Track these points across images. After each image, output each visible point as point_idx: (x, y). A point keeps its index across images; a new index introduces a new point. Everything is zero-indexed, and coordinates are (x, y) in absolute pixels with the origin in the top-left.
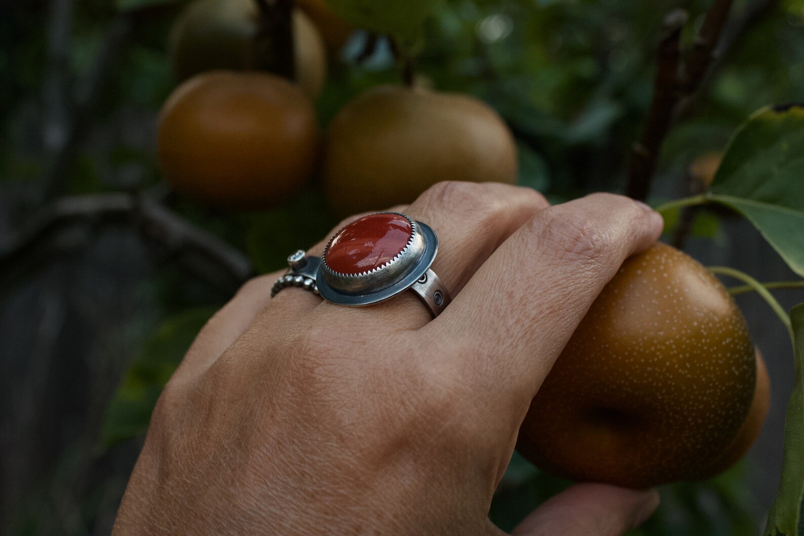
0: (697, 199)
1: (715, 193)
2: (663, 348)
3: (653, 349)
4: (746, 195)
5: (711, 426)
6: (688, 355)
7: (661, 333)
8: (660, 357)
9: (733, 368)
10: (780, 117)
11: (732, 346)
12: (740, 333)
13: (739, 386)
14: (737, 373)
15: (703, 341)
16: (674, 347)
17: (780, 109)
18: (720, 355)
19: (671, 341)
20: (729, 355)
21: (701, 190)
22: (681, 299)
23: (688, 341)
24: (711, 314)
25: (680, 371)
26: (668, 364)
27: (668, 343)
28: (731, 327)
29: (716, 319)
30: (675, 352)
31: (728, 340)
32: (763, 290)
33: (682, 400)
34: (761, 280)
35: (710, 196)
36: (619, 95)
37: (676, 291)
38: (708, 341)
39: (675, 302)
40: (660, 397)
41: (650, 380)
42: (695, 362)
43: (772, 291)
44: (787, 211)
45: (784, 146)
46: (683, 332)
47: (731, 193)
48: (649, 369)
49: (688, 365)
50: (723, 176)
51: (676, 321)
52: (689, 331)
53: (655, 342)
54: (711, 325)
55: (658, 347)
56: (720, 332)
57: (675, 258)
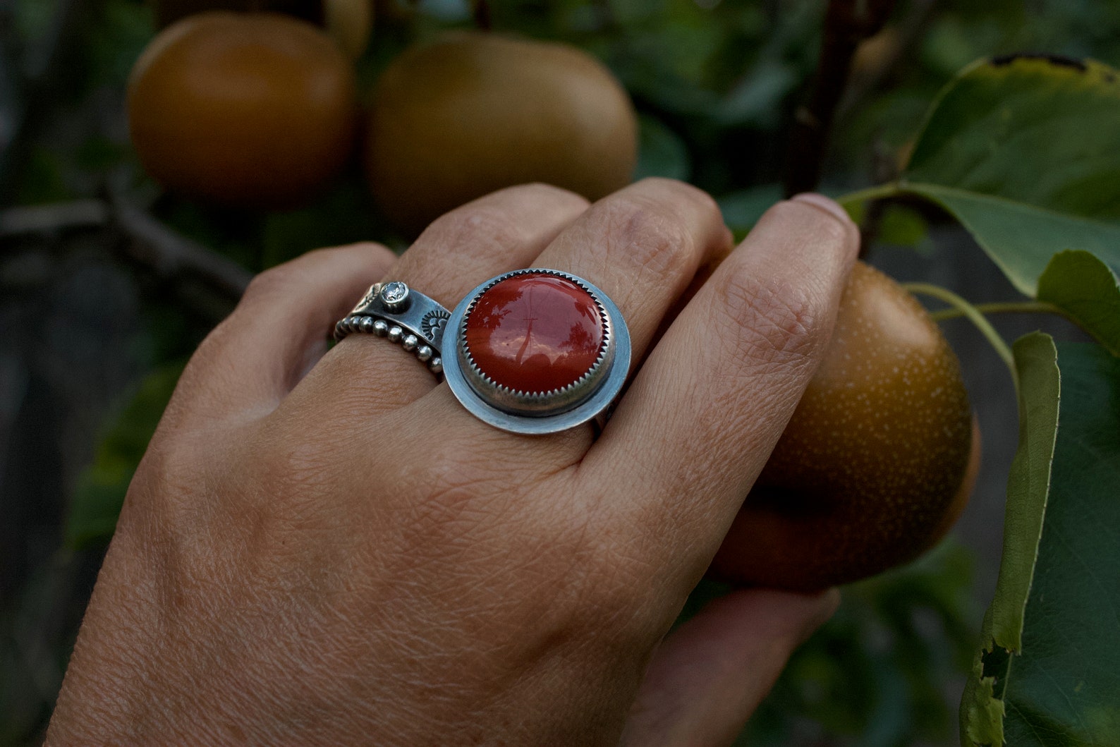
0: (887, 190)
1: (911, 180)
2: (854, 404)
3: (840, 406)
4: (954, 183)
5: (915, 508)
6: (886, 414)
7: (851, 385)
8: (850, 417)
9: (946, 429)
10: (1000, 74)
11: (943, 398)
12: (953, 379)
13: (952, 452)
14: (950, 434)
15: (907, 393)
16: (868, 403)
17: (1000, 61)
18: (928, 412)
19: (865, 395)
20: (939, 410)
21: (892, 177)
22: (876, 336)
23: (886, 395)
24: (916, 356)
25: (876, 435)
26: (860, 426)
27: (859, 398)
28: (941, 372)
29: (923, 362)
30: (870, 410)
31: (939, 390)
32: (975, 315)
33: (878, 474)
34: (973, 299)
35: (905, 186)
36: (792, 55)
37: (870, 325)
38: (913, 393)
39: (868, 340)
40: (849, 472)
41: (836, 448)
42: (896, 422)
43: (989, 317)
44: (1008, 205)
45: (1005, 113)
46: (880, 382)
47: (933, 181)
48: (835, 434)
49: (887, 427)
50: (923, 157)
51: (870, 367)
52: (888, 381)
53: (843, 396)
54: (916, 370)
55: (847, 404)
56: (928, 380)
57: (866, 278)
